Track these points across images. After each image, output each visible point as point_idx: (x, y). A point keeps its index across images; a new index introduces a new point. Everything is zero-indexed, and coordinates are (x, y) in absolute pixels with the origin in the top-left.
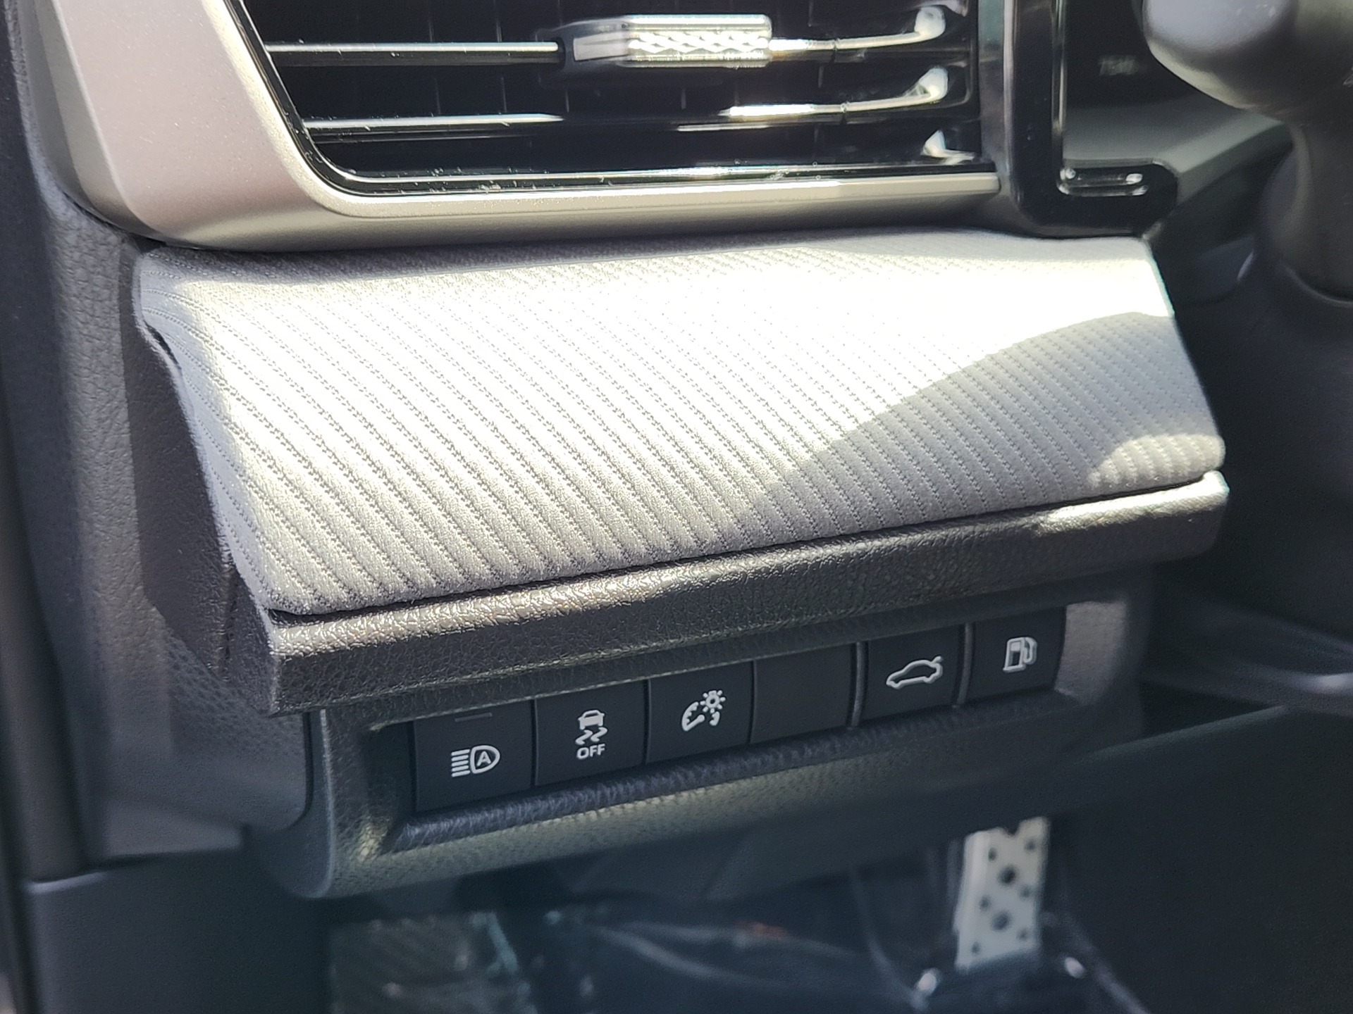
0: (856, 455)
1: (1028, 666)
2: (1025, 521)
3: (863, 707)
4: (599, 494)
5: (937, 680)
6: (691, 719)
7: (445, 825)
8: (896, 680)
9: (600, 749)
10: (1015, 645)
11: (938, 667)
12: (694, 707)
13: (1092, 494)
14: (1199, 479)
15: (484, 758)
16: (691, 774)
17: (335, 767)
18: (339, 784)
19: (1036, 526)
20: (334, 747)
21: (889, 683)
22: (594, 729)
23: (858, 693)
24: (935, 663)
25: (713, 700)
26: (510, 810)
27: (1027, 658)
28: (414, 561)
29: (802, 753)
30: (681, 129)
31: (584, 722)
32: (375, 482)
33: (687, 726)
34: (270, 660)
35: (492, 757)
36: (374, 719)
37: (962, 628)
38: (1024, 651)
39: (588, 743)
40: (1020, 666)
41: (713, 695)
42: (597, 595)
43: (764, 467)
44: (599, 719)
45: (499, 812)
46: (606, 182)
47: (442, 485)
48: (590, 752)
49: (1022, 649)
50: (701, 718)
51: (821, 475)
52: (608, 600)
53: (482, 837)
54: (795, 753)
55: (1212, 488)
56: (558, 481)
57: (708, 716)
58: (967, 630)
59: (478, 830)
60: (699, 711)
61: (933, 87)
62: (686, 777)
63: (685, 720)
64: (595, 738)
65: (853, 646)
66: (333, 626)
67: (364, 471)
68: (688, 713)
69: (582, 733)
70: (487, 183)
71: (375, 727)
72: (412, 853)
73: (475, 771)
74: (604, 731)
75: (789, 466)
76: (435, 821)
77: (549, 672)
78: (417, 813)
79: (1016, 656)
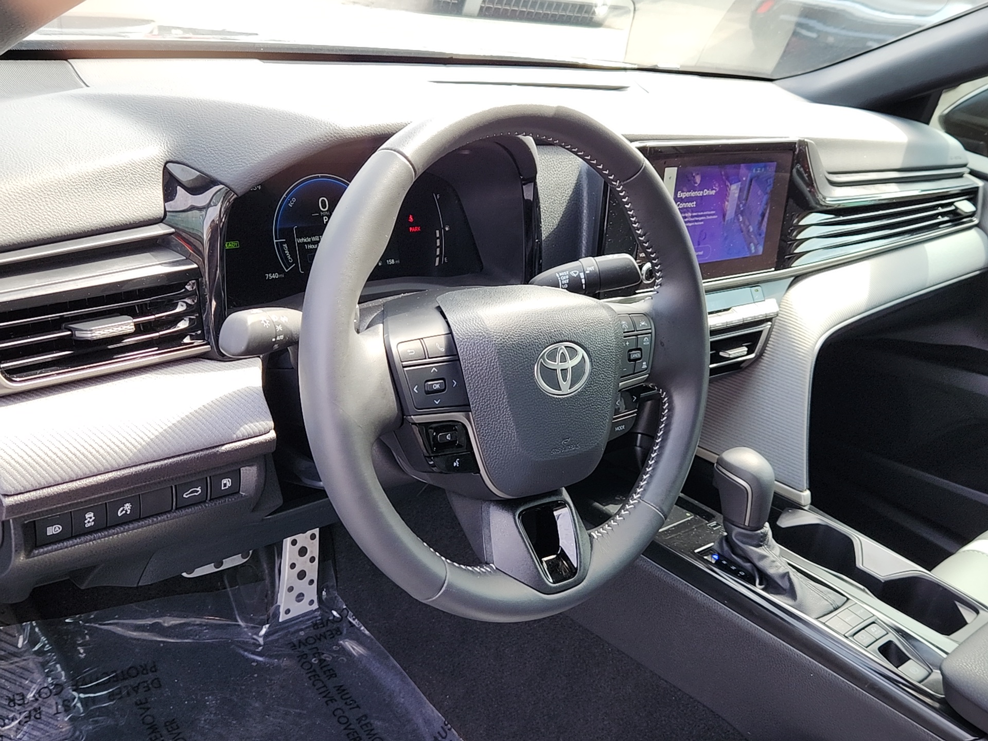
0: (163, 438)
1: (229, 487)
2: (217, 449)
3: (176, 504)
4: (90, 456)
5: (200, 494)
6: (122, 511)
7: (46, 549)
8: (187, 495)
9: (93, 523)
10: (224, 481)
11: (200, 490)
12: (122, 509)
13: (240, 439)
14: (269, 432)
15: (57, 529)
16: (122, 529)
17: (15, 534)
18: (16, 539)
19: (218, 451)
20: (15, 529)
21: (184, 496)
22: (91, 518)
23: (174, 500)
24: (199, 489)
25: (128, 506)
26: (65, 543)
27: (229, 484)
28: (41, 479)
29: (157, 519)
30: (110, 347)
31: (87, 516)
32: (29, 460)
33: (120, 515)
34: (3, 507)
35: (59, 528)
36: (26, 520)
37: (207, 478)
38: (228, 483)
39: (89, 522)
40: (227, 487)
41: (127, 505)
42: (90, 482)
43: (136, 444)
44: (92, 515)
45: (62, 544)
46: (87, 368)
47: (47, 459)
48: (89, 525)
49: (227, 482)
50: (124, 512)
51: (152, 444)
52: (93, 483)
53: (57, 552)
54: (155, 519)
55: (272, 434)
56: (78, 454)
57: (126, 511)
58: (208, 478)
59: (56, 550)
60: (123, 510)
61: (183, 325)
62: (120, 529)
63: (119, 513)
64: (91, 520)
65: (172, 487)
66: (19, 496)
67: (26, 457)
68: (120, 511)
69: (86, 519)
70: (53, 375)
71: (26, 522)
72: (36, 558)
73: (54, 533)
74: (93, 518)
75: (144, 443)
76: (42, 548)
77: (78, 503)
78: (37, 547)
79: (225, 485)
